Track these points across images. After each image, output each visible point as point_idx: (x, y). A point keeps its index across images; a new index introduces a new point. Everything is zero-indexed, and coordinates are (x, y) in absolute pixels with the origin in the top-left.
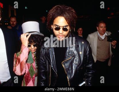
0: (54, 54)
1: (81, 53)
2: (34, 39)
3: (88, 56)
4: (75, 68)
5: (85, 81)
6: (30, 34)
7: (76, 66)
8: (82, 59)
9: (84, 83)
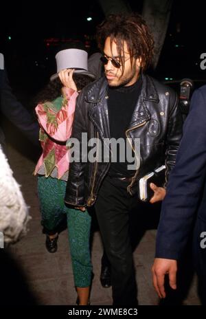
0: (107, 114)
1: (162, 114)
2: (81, 79)
3: (175, 120)
4: (152, 142)
5: (164, 165)
6: (73, 71)
7: (153, 139)
8: (164, 125)
9: (164, 167)
